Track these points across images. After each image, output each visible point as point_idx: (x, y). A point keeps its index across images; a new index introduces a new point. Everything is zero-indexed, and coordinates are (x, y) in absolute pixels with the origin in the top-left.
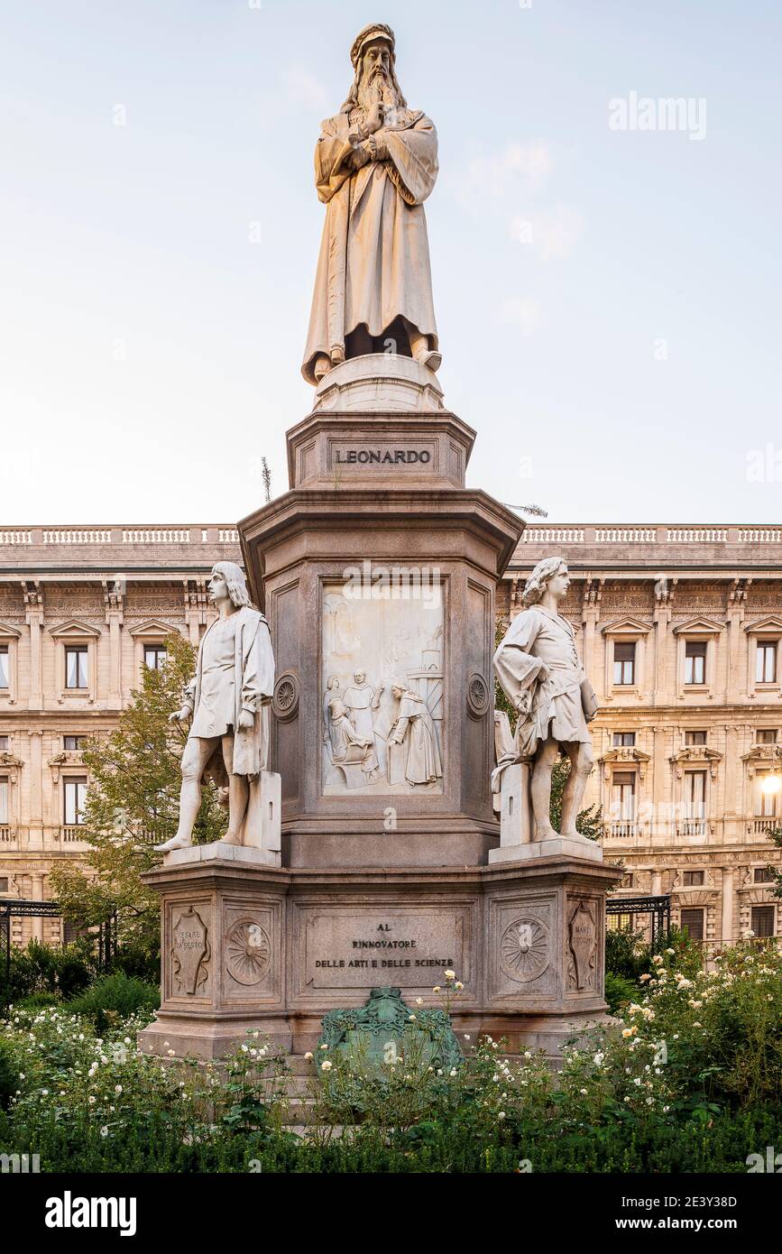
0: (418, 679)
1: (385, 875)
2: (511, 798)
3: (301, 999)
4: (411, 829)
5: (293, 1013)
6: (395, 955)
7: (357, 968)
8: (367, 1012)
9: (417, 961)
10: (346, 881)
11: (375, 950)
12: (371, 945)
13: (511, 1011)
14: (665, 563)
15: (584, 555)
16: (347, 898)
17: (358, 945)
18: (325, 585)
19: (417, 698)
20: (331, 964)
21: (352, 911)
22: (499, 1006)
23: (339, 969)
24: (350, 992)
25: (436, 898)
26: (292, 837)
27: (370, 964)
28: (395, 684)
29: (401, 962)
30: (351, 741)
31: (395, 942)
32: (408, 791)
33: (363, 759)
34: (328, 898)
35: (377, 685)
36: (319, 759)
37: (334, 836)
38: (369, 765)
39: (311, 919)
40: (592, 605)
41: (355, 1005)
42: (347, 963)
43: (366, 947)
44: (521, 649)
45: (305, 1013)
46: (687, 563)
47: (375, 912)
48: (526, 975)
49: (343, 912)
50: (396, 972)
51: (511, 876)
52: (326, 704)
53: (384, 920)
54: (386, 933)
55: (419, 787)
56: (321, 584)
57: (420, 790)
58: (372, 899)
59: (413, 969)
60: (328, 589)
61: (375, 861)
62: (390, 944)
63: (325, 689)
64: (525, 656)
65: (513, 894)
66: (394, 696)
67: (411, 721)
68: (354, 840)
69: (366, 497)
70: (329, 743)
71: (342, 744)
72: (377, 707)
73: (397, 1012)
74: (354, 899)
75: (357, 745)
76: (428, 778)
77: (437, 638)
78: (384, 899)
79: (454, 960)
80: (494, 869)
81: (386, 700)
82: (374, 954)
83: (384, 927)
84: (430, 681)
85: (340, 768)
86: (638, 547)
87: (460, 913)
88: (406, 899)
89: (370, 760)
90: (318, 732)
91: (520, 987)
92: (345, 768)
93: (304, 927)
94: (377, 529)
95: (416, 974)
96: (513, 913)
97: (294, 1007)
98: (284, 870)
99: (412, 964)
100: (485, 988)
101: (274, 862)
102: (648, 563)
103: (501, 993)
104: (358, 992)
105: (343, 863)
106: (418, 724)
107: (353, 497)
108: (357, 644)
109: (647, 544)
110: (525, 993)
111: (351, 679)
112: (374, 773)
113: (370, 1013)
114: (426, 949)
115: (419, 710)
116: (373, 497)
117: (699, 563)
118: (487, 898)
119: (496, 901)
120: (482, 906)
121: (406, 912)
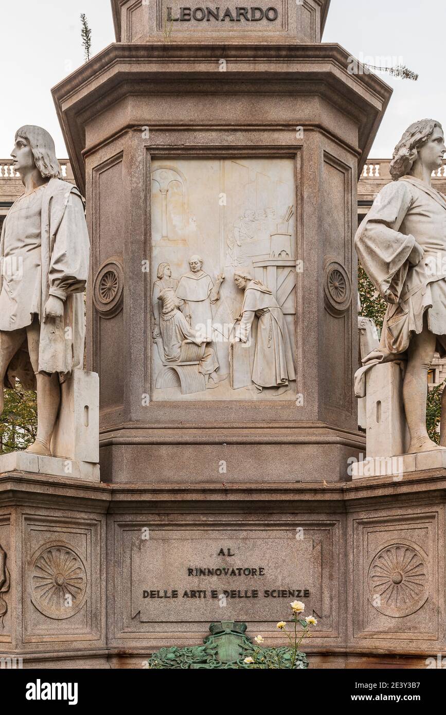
0: (265, 267)
1: (226, 491)
2: (379, 403)
3: (125, 635)
4: (257, 439)
5: (116, 651)
6: (241, 584)
7: (193, 600)
8: (204, 650)
9: (266, 592)
10: (179, 497)
11: (215, 578)
12: (210, 572)
13: (381, 651)
16: (180, 518)
17: (194, 572)
18: (154, 158)
19: (264, 288)
20: (162, 594)
21: (187, 534)
23: (172, 600)
24: (184, 627)
26: (114, 447)
27: (209, 594)
28: (237, 273)
29: (246, 592)
30: (186, 338)
31: (239, 569)
32: (255, 396)
33: (201, 359)
34: (157, 518)
35: (217, 273)
36: (147, 359)
37: (164, 447)
38: (208, 366)
39: (137, 542)
41: (190, 642)
42: (181, 593)
43: (204, 574)
44: (389, 225)
45: (130, 651)
47: (215, 534)
48: (399, 609)
49: (175, 534)
50: (240, 603)
51: (380, 492)
52: (157, 294)
53: (226, 544)
54: (228, 559)
55: (267, 392)
56: (149, 157)
57: (269, 395)
58: (211, 519)
59: (262, 601)
60: (157, 164)
61: (215, 475)
62: (233, 572)
63: (155, 278)
64: (394, 234)
65: (382, 514)
66: (237, 286)
67: (258, 315)
68: (189, 451)
69: (200, 53)
70: (159, 340)
71: (176, 342)
72: (217, 300)
73: (241, 650)
74: (190, 519)
75: (194, 343)
76: (279, 381)
77: (288, 220)
78: (225, 519)
79: (312, 590)
80: (359, 485)
81: (227, 292)
82: (213, 582)
83: (226, 552)
84: (280, 270)
85: (173, 370)
87: (318, 536)
88: (252, 519)
89: (209, 360)
90: (146, 327)
91: (392, 623)
92: (179, 370)
93: (128, 552)
94: (214, 94)
95: (264, 607)
96: (383, 538)
97: (116, 644)
98: (103, 485)
99: (261, 594)
100: (350, 624)
101: (92, 476)
103: (369, 629)
104: (195, 627)
105: (176, 478)
106: (266, 318)
107: (185, 53)
108: (193, 227)
110: (398, 630)
111: (185, 269)
112: (214, 375)
113: (208, 651)
114: (277, 578)
115: (266, 302)
116: (209, 53)
118: (351, 518)
119: (362, 523)
120: (345, 528)
121: (252, 534)
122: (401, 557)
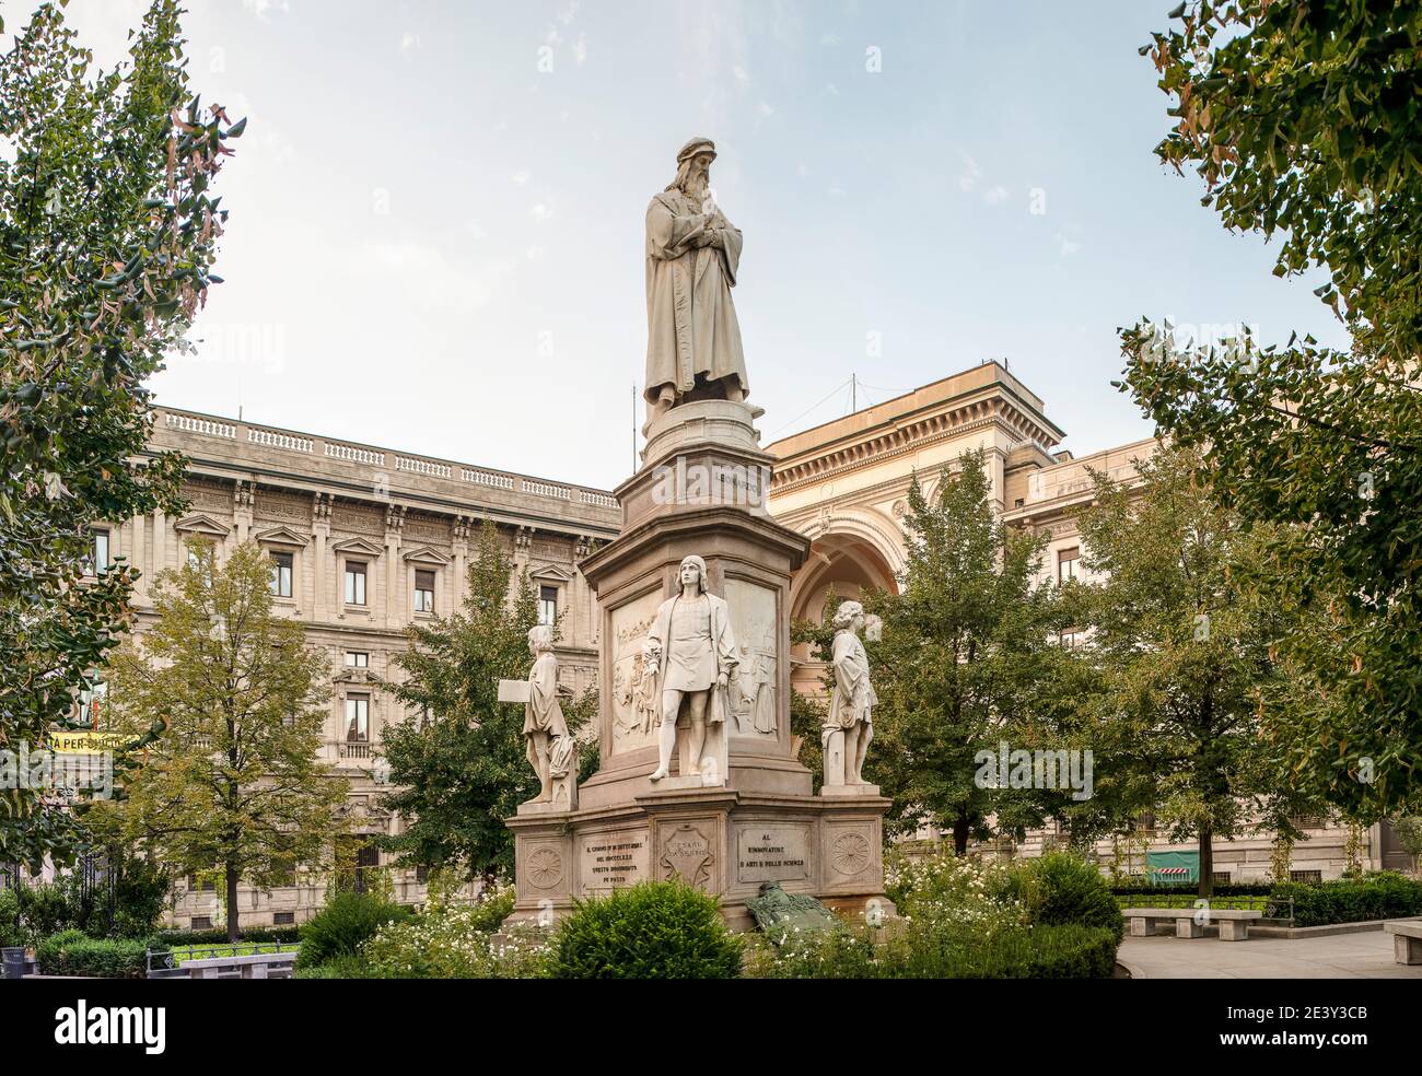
1: (775, 800)
4: (778, 767)
5: (732, 902)
6: (773, 857)
7: (751, 868)
9: (785, 862)
10: (753, 803)
11: (761, 854)
12: (760, 850)
14: (521, 511)
15: (452, 491)
17: (752, 851)
19: (765, 669)
21: (747, 825)
22: (834, 891)
24: (747, 886)
25: (795, 817)
27: (758, 864)
29: (775, 862)
31: (772, 848)
40: (460, 540)
41: (751, 895)
42: (745, 864)
43: (757, 852)
46: (540, 514)
47: (760, 826)
48: (851, 870)
50: (773, 870)
53: (767, 832)
54: (767, 841)
58: (761, 816)
59: (784, 867)
61: (758, 788)
62: (770, 850)
65: (844, 817)
67: (760, 686)
68: (746, 772)
74: (750, 816)
76: (770, 730)
78: (768, 817)
79: (804, 861)
80: (826, 800)
82: (760, 857)
83: (766, 837)
86: (498, 492)
87: (806, 828)
88: (779, 817)
91: (848, 878)
95: (784, 871)
96: (841, 830)
99: (783, 864)
100: (822, 879)
102: (508, 509)
103: (832, 882)
104: (751, 886)
109: (506, 490)
110: (851, 882)
114: (789, 853)
117: (549, 516)
118: (822, 819)
119: (830, 822)
120: (819, 825)
121: (778, 826)
122: (853, 841)
